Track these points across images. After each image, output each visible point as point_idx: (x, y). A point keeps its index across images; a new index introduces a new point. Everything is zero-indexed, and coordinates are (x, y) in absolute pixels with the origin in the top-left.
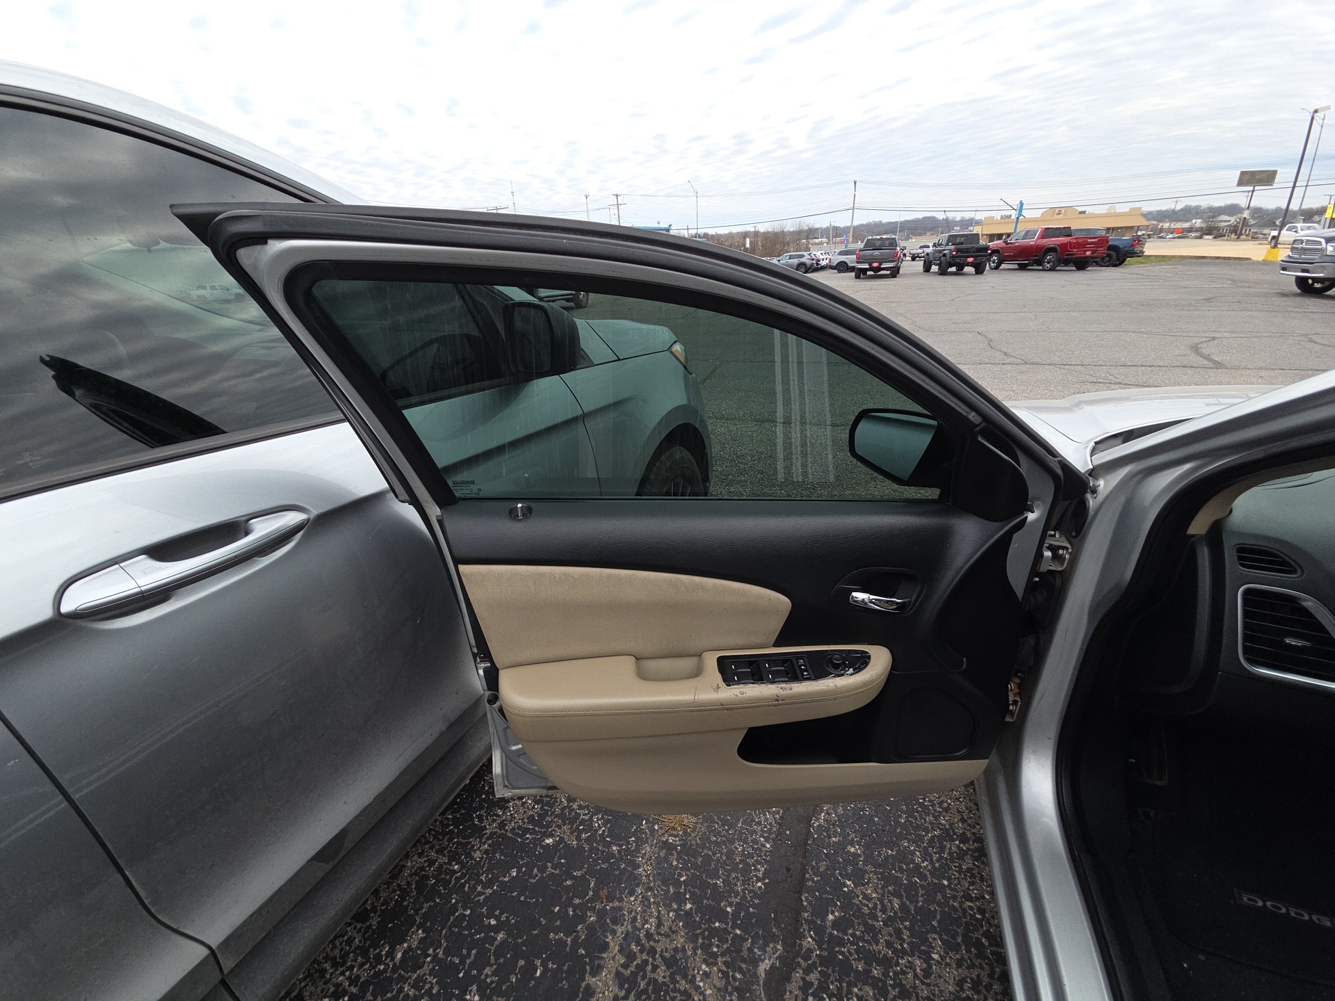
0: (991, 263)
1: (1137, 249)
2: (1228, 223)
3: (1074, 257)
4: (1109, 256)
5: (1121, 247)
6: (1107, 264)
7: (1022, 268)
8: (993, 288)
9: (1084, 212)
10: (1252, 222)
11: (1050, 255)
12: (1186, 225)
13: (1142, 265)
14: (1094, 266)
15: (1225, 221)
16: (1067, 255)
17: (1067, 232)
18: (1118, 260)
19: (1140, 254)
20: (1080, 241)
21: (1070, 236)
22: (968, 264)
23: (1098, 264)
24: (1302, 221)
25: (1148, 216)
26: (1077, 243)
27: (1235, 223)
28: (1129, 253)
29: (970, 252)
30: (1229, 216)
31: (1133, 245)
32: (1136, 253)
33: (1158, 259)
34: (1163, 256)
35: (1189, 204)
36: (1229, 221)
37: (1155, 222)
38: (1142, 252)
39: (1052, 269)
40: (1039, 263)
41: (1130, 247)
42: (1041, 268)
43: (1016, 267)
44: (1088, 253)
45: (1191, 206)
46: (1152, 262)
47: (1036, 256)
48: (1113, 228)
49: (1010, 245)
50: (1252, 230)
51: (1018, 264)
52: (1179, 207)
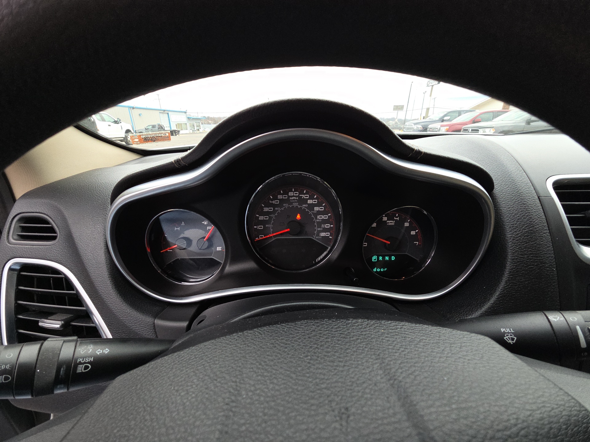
10: (399, 123)
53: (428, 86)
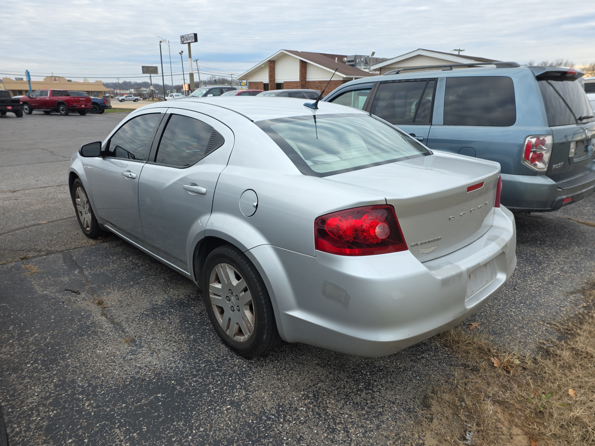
0: (25, 110)
1: (107, 104)
2: (147, 92)
3: (76, 108)
4: (94, 108)
5: (99, 103)
6: (96, 112)
7: (47, 113)
8: (35, 125)
9: (70, 81)
10: (157, 92)
11: (62, 106)
12: (128, 92)
13: (114, 113)
14: (89, 113)
15: (145, 91)
16: (72, 107)
17: (65, 93)
18: (100, 110)
19: (110, 107)
20: (76, 99)
21: (69, 95)
22: (9, 111)
23: (91, 112)
24: (176, 92)
25: (107, 85)
26: (75, 100)
27: (149, 92)
28: (105, 107)
29: (7, 103)
30: (146, 88)
31: (105, 103)
32: (107, 107)
33: (120, 110)
34: (122, 109)
35: (126, 80)
36: (147, 91)
37: (112, 89)
38: (110, 106)
39: (66, 115)
40: (58, 111)
41: (103, 104)
42: (59, 114)
43: (43, 113)
44: (83, 106)
45: (126, 82)
46: (117, 112)
47: (53, 106)
48: (91, 92)
49: (33, 99)
50: (158, 96)
51: (44, 111)
52: (121, 81)
53: (183, 43)
